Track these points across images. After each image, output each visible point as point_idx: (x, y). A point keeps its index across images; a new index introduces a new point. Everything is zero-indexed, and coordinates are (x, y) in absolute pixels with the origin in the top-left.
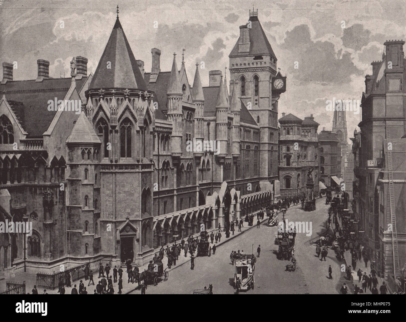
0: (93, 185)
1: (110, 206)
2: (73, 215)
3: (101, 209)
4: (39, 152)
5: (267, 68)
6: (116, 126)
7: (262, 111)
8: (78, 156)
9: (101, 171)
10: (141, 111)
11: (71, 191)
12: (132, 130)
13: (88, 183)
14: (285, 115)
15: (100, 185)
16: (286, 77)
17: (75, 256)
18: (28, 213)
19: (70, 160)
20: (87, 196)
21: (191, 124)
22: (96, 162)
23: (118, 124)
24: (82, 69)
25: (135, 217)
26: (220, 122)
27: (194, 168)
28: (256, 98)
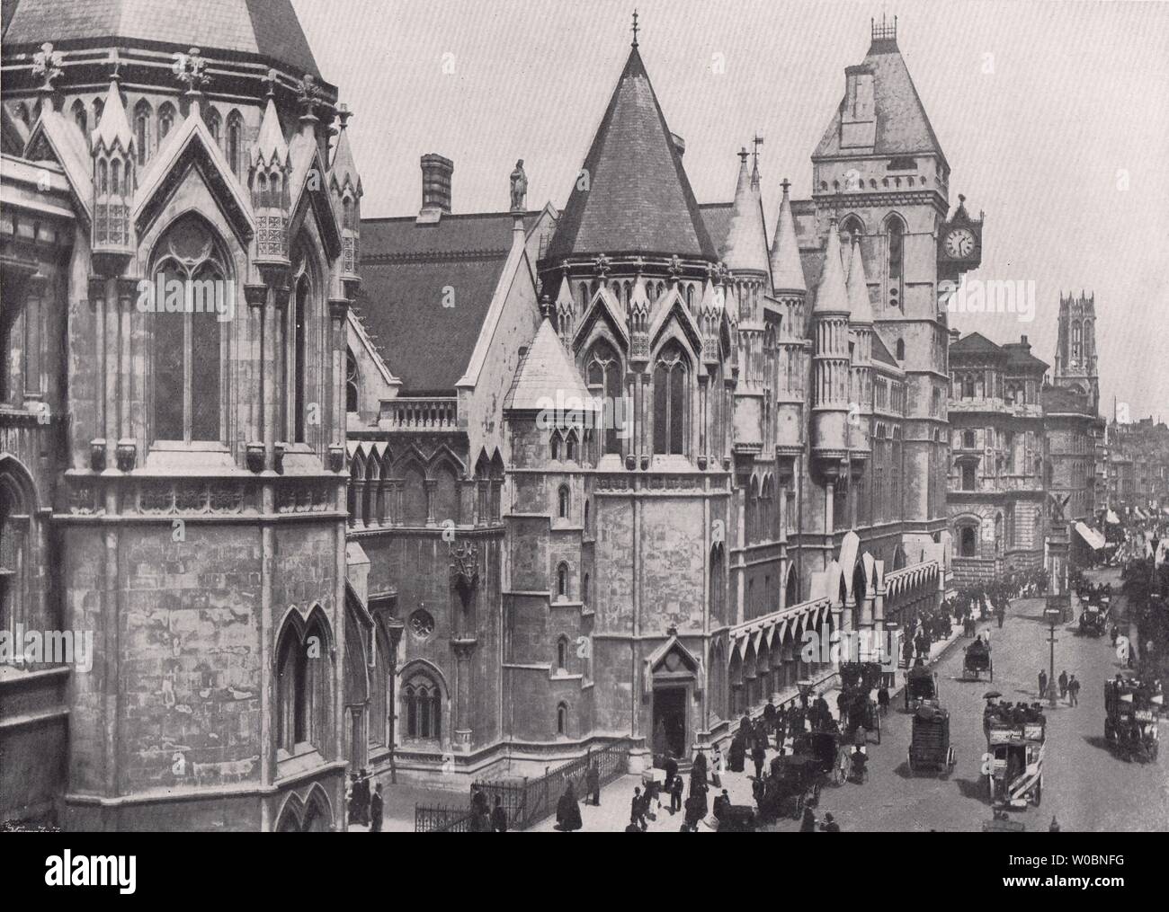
0: (579, 532)
1: (623, 595)
2: (524, 621)
3: (595, 604)
4: (443, 436)
5: (929, 195)
6: (644, 364)
7: (912, 325)
8: (541, 448)
9: (599, 492)
10: (713, 319)
11: (518, 550)
12: (685, 376)
13: (570, 528)
14: (961, 337)
15: (596, 534)
16: (980, 224)
17: (523, 739)
18: (403, 613)
19: (513, 459)
20: (563, 565)
21: (772, 361)
22: (587, 467)
23: (649, 357)
24: (439, 193)
25: (692, 628)
26: (828, 355)
27: (776, 488)
28: (895, 284)
